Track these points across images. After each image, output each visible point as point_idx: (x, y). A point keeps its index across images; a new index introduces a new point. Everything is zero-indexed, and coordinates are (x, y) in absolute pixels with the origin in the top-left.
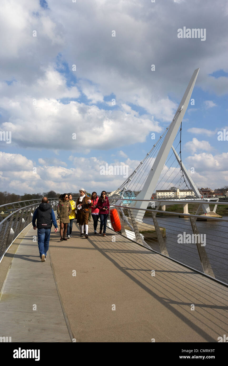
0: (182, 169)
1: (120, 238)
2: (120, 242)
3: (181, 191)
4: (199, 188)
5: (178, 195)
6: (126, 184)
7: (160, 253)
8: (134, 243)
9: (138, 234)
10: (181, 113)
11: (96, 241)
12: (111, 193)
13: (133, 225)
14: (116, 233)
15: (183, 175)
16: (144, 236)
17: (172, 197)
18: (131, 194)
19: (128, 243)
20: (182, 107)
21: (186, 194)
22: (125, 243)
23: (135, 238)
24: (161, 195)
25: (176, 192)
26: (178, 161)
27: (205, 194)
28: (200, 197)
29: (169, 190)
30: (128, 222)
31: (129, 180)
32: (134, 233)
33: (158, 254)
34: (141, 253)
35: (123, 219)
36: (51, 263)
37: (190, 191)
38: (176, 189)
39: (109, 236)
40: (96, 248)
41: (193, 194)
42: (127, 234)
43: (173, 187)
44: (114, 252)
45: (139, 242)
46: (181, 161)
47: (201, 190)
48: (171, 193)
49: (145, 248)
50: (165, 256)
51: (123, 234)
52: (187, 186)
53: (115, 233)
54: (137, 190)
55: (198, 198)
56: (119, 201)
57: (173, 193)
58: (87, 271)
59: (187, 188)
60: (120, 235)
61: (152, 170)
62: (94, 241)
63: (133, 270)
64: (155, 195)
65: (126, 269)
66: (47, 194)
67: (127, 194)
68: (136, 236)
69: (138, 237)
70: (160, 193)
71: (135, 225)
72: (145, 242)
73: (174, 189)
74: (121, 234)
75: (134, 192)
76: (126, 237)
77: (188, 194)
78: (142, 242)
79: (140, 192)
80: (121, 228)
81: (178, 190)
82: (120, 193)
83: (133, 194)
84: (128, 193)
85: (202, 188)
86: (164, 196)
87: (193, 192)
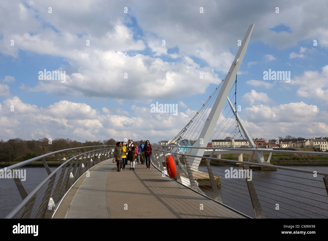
0: (237, 119)
1: (176, 184)
2: (175, 188)
3: (236, 141)
4: (253, 139)
5: (233, 144)
6: (182, 132)
7: (213, 200)
8: (188, 190)
9: (192, 181)
10: (236, 66)
11: (151, 187)
12: (168, 142)
13: (188, 172)
14: (172, 180)
15: (238, 126)
16: (199, 183)
17: (227, 147)
18: (188, 143)
19: (183, 189)
20: (237, 60)
21: (241, 144)
22: (181, 190)
23: (190, 184)
24: (216, 144)
25: (231, 141)
26: (233, 112)
27: (259, 144)
28: (254, 147)
29: (224, 139)
30: (184, 169)
31: (185, 129)
32: (189, 180)
33: (212, 201)
34: (195, 199)
35: (179, 166)
36: (108, 207)
37: (245, 141)
38: (231, 139)
39: (165, 182)
40: (152, 193)
41: (248, 144)
42: (182, 181)
43: (229, 137)
44: (169, 198)
45: (194, 188)
46: (236, 112)
47: (256, 140)
48: (227, 143)
49: (199, 194)
50: (218, 202)
51: (178, 181)
52: (242, 136)
53: (170, 179)
54: (193, 139)
55: (253, 147)
56: (175, 149)
57: (228, 142)
58: (142, 215)
59: (242, 138)
60: (175, 182)
61: (208, 120)
62: (150, 187)
63: (186, 215)
64: (211, 144)
65: (180, 214)
66: (107, 142)
67: (183, 143)
68: (191, 183)
69: (193, 184)
70: (215, 143)
71: (189, 172)
72: (199, 189)
73: (230, 139)
74: (177, 180)
75: (191, 141)
76: (181, 183)
77: (243, 144)
78: (197, 189)
79: (196, 141)
80: (176, 175)
81: (233, 140)
82: (177, 142)
83: (189, 143)
84: (185, 142)
85: (256, 138)
86: (220, 146)
87: (248, 142)
